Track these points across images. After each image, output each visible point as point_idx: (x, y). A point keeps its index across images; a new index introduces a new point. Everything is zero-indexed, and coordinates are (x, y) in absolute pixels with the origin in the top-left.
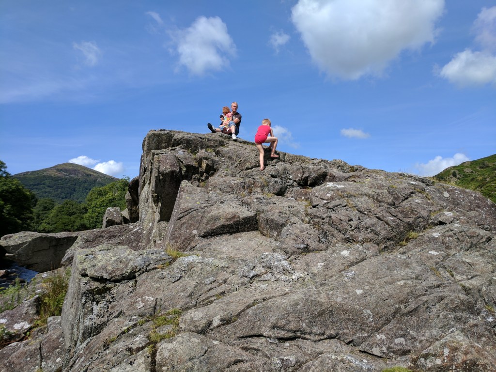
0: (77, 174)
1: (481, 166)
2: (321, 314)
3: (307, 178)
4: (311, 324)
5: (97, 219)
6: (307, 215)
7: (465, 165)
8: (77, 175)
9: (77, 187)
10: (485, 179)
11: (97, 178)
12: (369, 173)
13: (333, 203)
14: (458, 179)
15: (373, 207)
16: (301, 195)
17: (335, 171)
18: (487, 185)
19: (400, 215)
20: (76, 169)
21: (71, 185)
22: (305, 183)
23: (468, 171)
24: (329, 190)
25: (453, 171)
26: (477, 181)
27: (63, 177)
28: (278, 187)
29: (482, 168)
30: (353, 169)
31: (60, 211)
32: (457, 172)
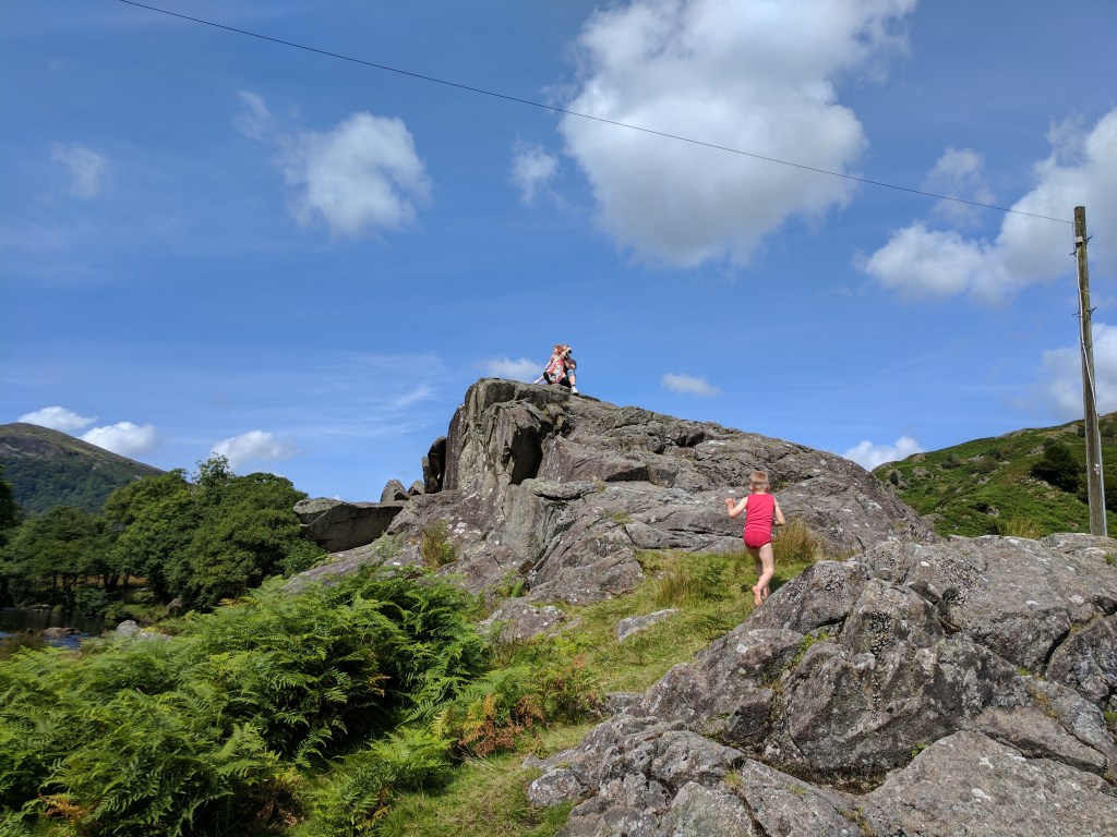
0: (42, 449)
1: (946, 462)
2: (720, 521)
3: (685, 437)
4: (714, 526)
5: (148, 546)
6: (695, 466)
7: (916, 460)
8: (43, 453)
9: (41, 482)
10: (952, 490)
11: (92, 462)
12: (745, 436)
13: (716, 458)
14: (902, 488)
15: (752, 461)
16: (681, 453)
17: (712, 432)
18: (953, 501)
19: (775, 469)
20: (41, 438)
21: (27, 476)
22: (682, 442)
23: (920, 472)
24: (712, 446)
25: (891, 471)
26: (937, 494)
27: (7, 457)
28: (657, 444)
29: (948, 467)
30: (728, 431)
31: (41, 531)
32: (899, 475)
